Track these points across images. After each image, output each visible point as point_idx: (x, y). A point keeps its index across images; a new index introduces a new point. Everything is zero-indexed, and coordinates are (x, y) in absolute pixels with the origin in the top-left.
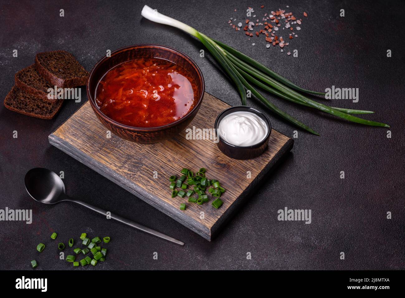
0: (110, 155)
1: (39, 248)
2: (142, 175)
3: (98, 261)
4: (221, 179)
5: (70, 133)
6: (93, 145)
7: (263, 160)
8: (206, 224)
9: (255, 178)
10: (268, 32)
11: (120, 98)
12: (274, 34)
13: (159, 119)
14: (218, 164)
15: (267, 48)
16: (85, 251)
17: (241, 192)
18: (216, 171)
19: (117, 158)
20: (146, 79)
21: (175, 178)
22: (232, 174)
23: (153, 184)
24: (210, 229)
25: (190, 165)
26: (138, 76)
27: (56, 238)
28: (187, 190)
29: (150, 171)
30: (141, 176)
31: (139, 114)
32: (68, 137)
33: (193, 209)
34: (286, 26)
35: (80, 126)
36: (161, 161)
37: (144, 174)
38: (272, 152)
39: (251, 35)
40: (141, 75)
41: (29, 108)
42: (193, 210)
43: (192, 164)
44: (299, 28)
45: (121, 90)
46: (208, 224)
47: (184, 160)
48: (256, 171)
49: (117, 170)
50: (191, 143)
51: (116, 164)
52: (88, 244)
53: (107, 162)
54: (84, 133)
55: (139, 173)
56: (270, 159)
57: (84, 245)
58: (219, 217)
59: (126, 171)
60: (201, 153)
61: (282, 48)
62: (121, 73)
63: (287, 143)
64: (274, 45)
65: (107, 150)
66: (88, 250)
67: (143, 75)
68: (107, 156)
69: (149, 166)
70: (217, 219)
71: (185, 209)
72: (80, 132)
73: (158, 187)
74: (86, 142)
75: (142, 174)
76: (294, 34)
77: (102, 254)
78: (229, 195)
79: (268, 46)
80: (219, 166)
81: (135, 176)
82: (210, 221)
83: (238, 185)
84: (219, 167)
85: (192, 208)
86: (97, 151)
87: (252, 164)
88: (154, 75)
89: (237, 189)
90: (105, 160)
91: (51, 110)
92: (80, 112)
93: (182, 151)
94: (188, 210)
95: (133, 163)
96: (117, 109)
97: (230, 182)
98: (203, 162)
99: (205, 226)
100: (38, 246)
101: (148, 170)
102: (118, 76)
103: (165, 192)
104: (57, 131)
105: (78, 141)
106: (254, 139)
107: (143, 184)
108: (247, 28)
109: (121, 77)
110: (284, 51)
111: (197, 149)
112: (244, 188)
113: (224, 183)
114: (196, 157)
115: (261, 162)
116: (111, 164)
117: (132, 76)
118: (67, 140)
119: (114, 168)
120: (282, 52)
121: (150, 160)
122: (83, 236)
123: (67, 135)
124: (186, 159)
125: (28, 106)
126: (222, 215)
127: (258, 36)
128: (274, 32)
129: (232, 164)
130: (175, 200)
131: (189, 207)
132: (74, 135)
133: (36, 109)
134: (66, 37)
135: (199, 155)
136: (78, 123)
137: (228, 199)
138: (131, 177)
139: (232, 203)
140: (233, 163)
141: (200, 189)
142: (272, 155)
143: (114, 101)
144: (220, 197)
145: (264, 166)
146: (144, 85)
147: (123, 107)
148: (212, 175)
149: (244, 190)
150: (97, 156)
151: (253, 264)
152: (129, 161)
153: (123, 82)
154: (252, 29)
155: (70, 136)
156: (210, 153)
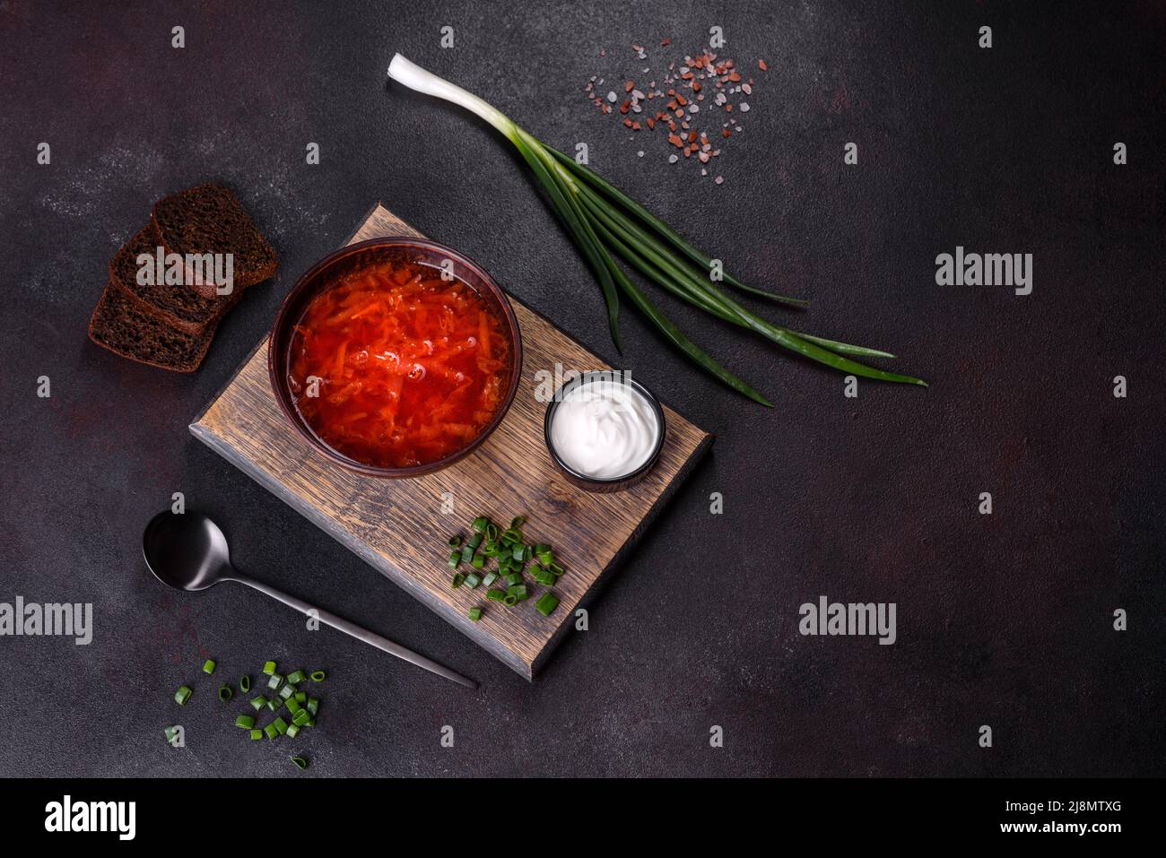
0: (321, 479)
1: (179, 699)
2: (389, 531)
3: (302, 728)
4: (556, 541)
5: (234, 420)
6: (285, 452)
7: (647, 490)
8: (523, 653)
9: (627, 537)
10: (675, 118)
11: (341, 374)
12: (688, 122)
13: (424, 430)
14: (552, 501)
15: (671, 164)
16: (274, 704)
17: (598, 572)
18: (546, 520)
19: (338, 487)
20: (395, 321)
21: (458, 539)
22: (580, 528)
23: (413, 554)
24: (530, 665)
25: (492, 505)
26: (378, 309)
27: (214, 671)
28: (484, 569)
29: (406, 521)
30: (388, 534)
31: (380, 415)
32: (231, 434)
33: (495, 617)
34: (716, 101)
35: (256, 403)
36: (430, 495)
37: (393, 529)
38: (666, 471)
39: (635, 127)
40: (385, 309)
41: (143, 347)
42: (495, 619)
43: (496, 502)
44: (745, 107)
45: (343, 349)
46: (526, 653)
47: (479, 492)
48: (632, 520)
49: (338, 517)
50: (495, 447)
51: (335, 501)
52: (280, 687)
53: (316, 497)
54: (264, 422)
55: (383, 526)
56: (663, 489)
57: (271, 690)
58: (549, 636)
59: (356, 520)
60: (514, 474)
61: (705, 164)
62: (342, 305)
63: (700, 446)
64: (687, 155)
65: (315, 467)
66: (281, 701)
67: (390, 308)
68: (315, 481)
69: (405, 508)
70: (545, 642)
71: (480, 618)
72: (255, 418)
73: (422, 560)
74: (269, 444)
75: (389, 528)
76: (733, 122)
77: (309, 712)
78: (571, 580)
79: (673, 159)
80: (553, 507)
81: (376, 532)
82: (531, 646)
83: (593, 557)
84: (551, 509)
85: (495, 613)
86: (294, 469)
87: (624, 503)
88: (413, 308)
89: (590, 567)
90: (311, 492)
91: (191, 352)
92: (254, 364)
93: (474, 467)
94: (486, 619)
95: (371, 499)
96: (335, 404)
97: (575, 549)
98: (519, 496)
99: (519, 659)
100: (178, 694)
101: (401, 518)
102: (334, 313)
103: (438, 573)
104: (206, 417)
105: (252, 442)
106: (627, 456)
107: (392, 553)
108: (628, 106)
109: (341, 316)
110: (708, 173)
111: (507, 461)
112: (604, 564)
113: (563, 550)
114: (504, 482)
115: (642, 497)
116: (324, 502)
117: (365, 311)
118: (230, 440)
119: (332, 513)
120: (705, 176)
121: (406, 492)
122: (269, 668)
123: (229, 425)
124: (484, 489)
125: (141, 342)
126: (556, 632)
127: (652, 130)
128: (689, 118)
129: (580, 502)
130: (458, 593)
131: (488, 612)
132: (243, 426)
133: (159, 350)
134: (219, 135)
135: (512, 479)
136: (253, 394)
137: (569, 591)
138: (366, 534)
139: (577, 602)
140: (582, 499)
141: (511, 571)
142: (668, 479)
143: (327, 382)
144: (554, 585)
145: (648, 508)
146: (391, 337)
147: (347, 398)
148: (537, 531)
149: (604, 568)
150: (295, 481)
151: (619, 733)
152: (362, 495)
153: (346, 330)
154: (638, 109)
155: (235, 431)
156: (534, 472)
